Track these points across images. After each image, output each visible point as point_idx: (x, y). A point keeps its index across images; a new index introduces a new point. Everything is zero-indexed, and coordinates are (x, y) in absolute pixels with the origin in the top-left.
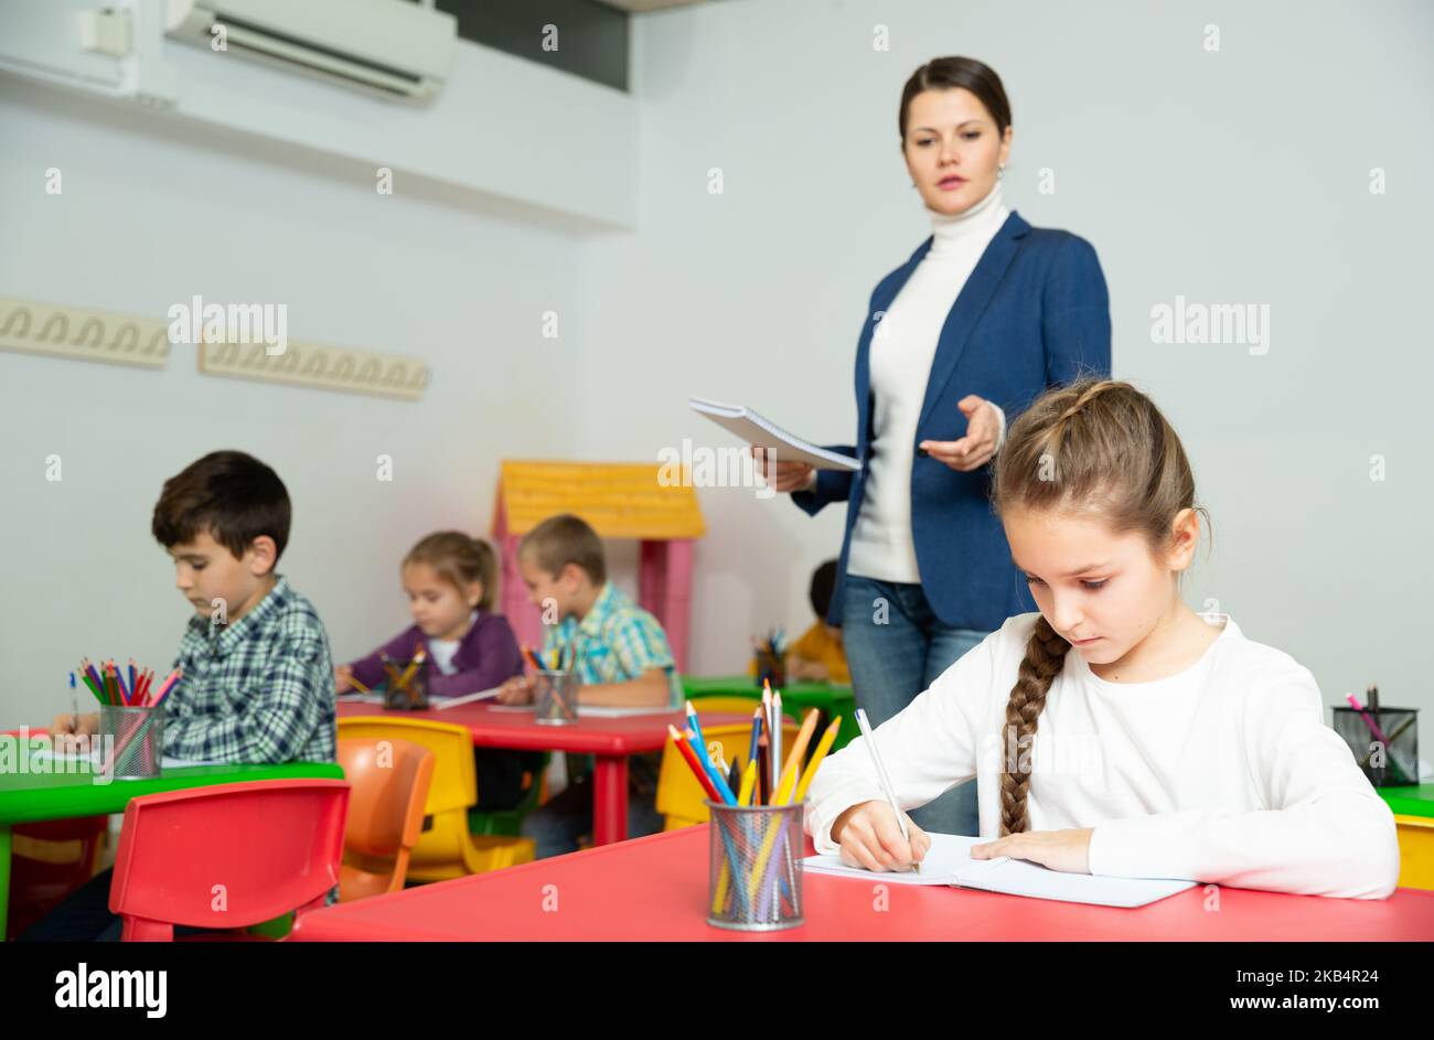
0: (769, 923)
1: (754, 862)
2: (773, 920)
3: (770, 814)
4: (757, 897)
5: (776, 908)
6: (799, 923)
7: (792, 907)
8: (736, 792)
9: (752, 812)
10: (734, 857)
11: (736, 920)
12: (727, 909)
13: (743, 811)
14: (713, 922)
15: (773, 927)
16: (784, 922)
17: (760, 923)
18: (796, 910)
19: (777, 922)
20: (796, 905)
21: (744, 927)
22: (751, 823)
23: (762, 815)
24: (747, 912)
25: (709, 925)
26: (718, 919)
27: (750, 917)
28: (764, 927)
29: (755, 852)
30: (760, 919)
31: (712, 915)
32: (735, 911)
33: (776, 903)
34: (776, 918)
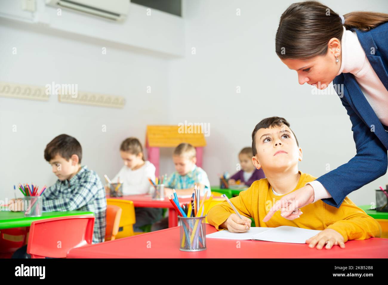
0: (196, 249)
1: (192, 233)
2: (197, 249)
3: (196, 219)
4: (193, 242)
5: (198, 245)
6: (205, 249)
7: (203, 245)
8: (187, 214)
9: (191, 219)
10: (186, 231)
11: (187, 249)
12: (185, 246)
13: (188, 219)
14: (181, 250)
15: (197, 250)
16: (200, 249)
17: (193, 249)
18: (204, 246)
19: (198, 249)
20: (204, 245)
21: (189, 251)
22: (190, 222)
23: (193, 220)
24: (189, 247)
25: (180, 251)
26: (182, 249)
27: (191, 248)
28: (195, 250)
29: (192, 229)
30: (193, 248)
31: (181, 248)
32: (187, 247)
33: (198, 244)
34: (198, 248)
